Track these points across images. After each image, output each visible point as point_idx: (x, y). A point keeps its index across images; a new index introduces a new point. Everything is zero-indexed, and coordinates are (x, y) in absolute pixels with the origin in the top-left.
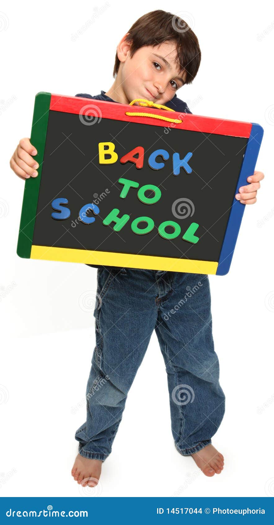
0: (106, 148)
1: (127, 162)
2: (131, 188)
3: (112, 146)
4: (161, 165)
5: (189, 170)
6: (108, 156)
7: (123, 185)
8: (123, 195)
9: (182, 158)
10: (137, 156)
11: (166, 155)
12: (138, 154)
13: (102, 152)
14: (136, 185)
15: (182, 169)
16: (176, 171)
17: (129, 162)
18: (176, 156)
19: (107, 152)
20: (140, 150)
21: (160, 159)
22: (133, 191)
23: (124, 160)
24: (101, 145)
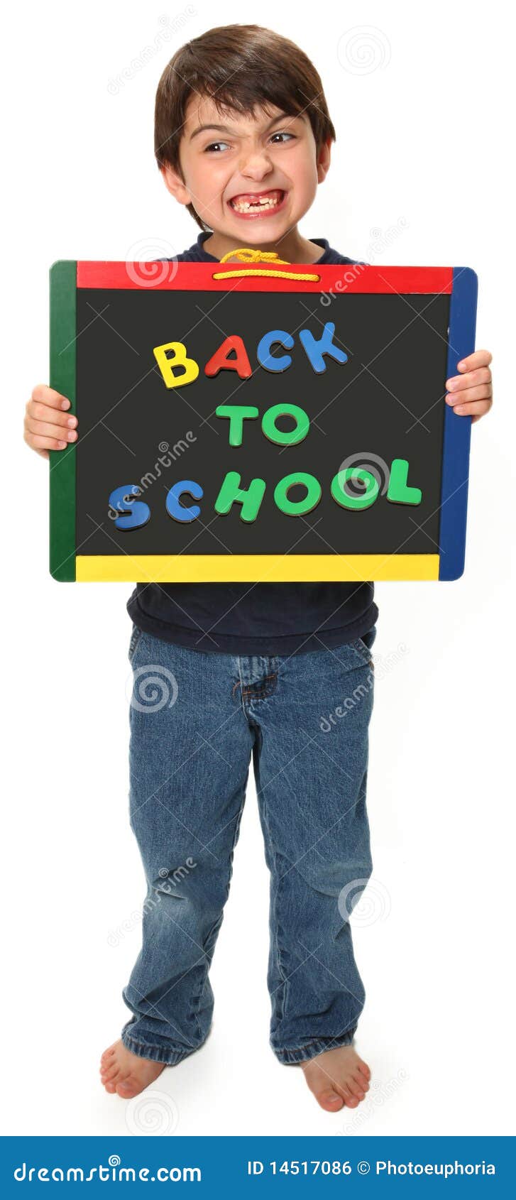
0: (170, 354)
1: (219, 372)
2: (245, 420)
3: (179, 348)
4: (285, 361)
5: (341, 357)
6: (179, 370)
7: (228, 419)
8: (236, 438)
9: (318, 336)
10: (232, 355)
11: (287, 340)
12: (233, 351)
13: (165, 366)
14: (252, 412)
15: (326, 357)
16: (319, 366)
17: (222, 370)
18: (306, 336)
19: (174, 362)
20: (234, 342)
21: (277, 349)
22: (252, 426)
23: (213, 369)
24: (159, 352)
